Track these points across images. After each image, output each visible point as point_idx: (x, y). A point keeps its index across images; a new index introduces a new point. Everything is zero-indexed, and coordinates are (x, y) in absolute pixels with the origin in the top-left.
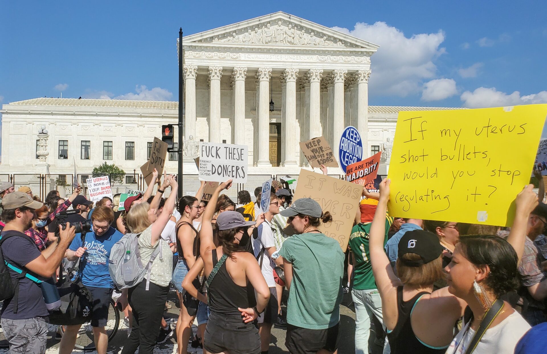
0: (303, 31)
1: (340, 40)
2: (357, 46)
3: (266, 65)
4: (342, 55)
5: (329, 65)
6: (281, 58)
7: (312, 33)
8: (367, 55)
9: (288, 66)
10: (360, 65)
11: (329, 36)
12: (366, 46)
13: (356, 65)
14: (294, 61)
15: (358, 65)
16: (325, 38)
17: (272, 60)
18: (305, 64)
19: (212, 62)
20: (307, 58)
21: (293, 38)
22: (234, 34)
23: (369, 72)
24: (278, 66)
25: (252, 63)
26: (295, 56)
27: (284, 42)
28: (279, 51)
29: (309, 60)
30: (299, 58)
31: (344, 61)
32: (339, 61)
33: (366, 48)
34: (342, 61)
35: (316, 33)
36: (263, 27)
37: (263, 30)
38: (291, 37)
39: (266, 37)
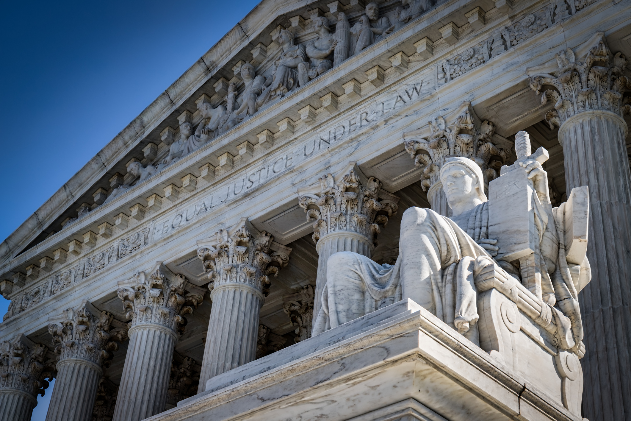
3: (228, 224)
6: (289, 163)
9: (313, 180)
19: (64, 301)
20: (395, 101)
21: (331, 56)
22: (134, 167)
26: (346, 124)
28: (278, 138)
29: (405, 102)
30: (361, 120)
31: (577, 10)
32: (553, 22)
34: (570, 13)
36: (231, 89)
37: (230, 96)
38: (324, 57)
39: (238, 114)
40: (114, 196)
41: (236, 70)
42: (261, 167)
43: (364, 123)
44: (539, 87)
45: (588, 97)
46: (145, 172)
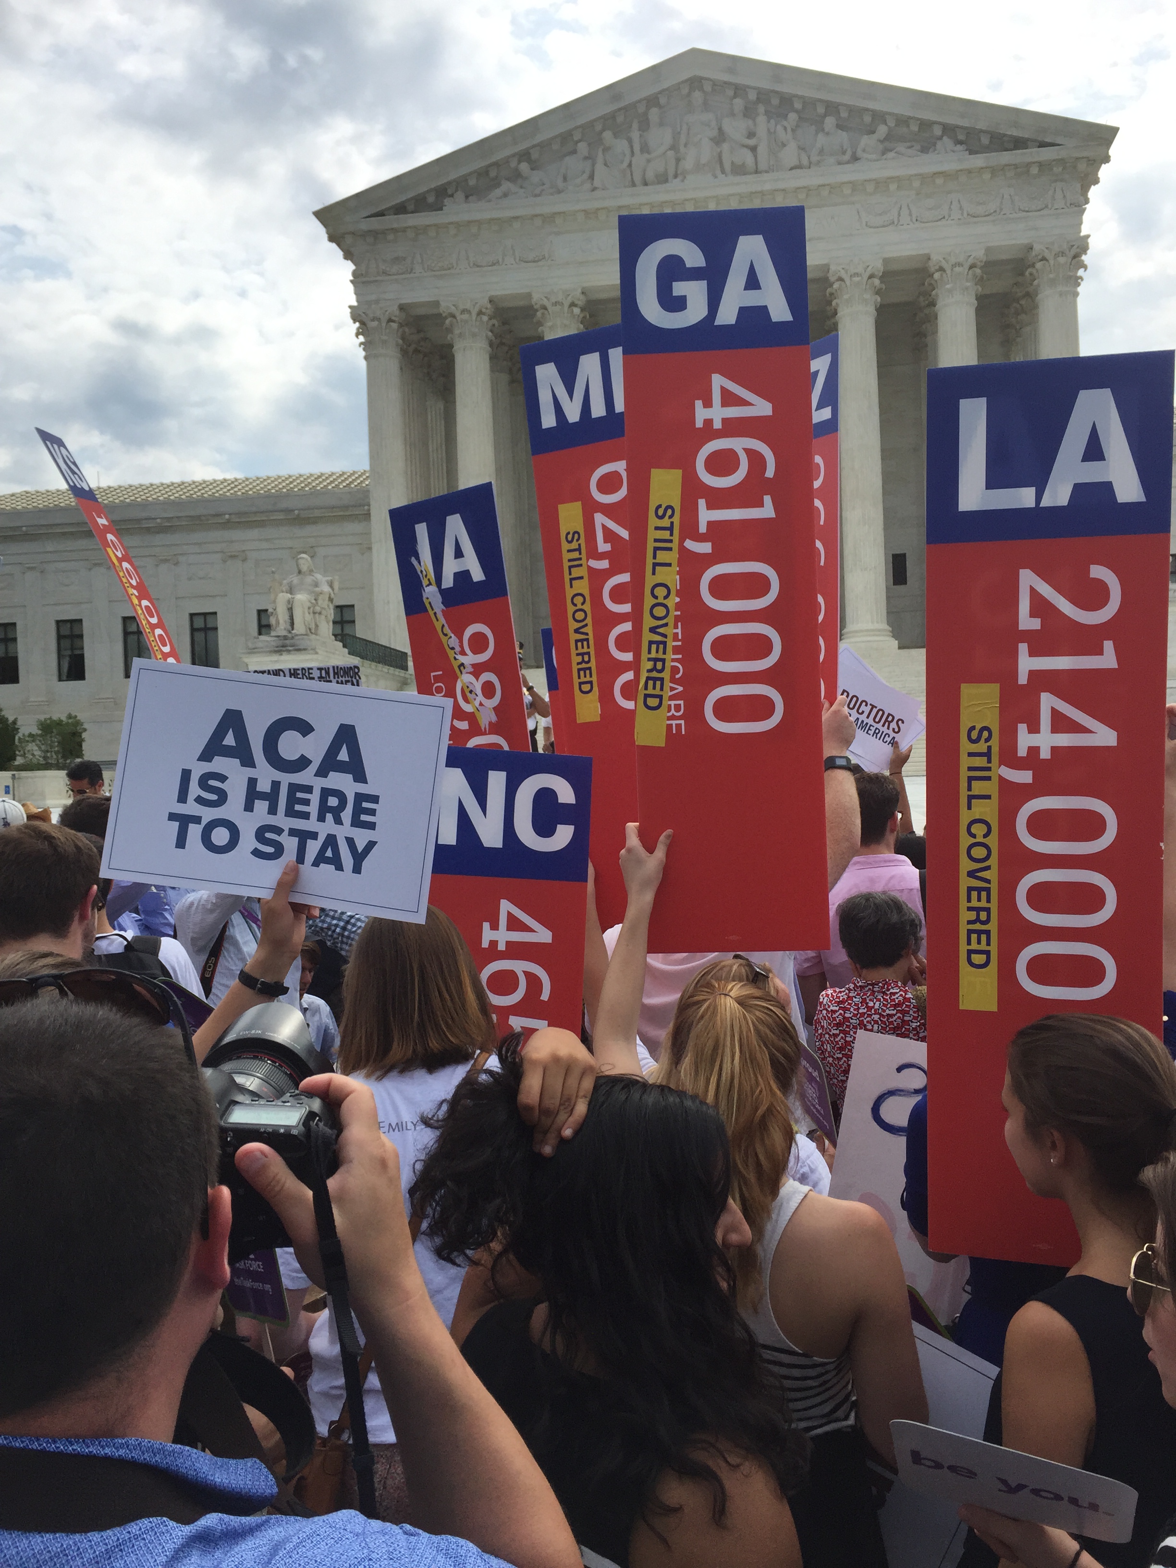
0: (793, 116)
1: (949, 130)
2: (1019, 143)
4: (959, 191)
5: (904, 237)
7: (830, 122)
8: (1067, 176)
10: (1041, 223)
11: (902, 121)
12: (1060, 140)
13: (1022, 226)
15: (1031, 224)
16: (882, 130)
20: (814, 222)
21: (753, 149)
22: (524, 167)
23: (1077, 243)
25: (599, 268)
27: (718, 172)
31: (968, 215)
32: (950, 216)
33: (1059, 145)
34: (962, 214)
35: (844, 114)
36: (635, 125)
37: (635, 135)
38: (746, 146)
39: (649, 161)
40: (505, 195)
44: (937, 267)
45: (967, 288)
46: (536, 177)
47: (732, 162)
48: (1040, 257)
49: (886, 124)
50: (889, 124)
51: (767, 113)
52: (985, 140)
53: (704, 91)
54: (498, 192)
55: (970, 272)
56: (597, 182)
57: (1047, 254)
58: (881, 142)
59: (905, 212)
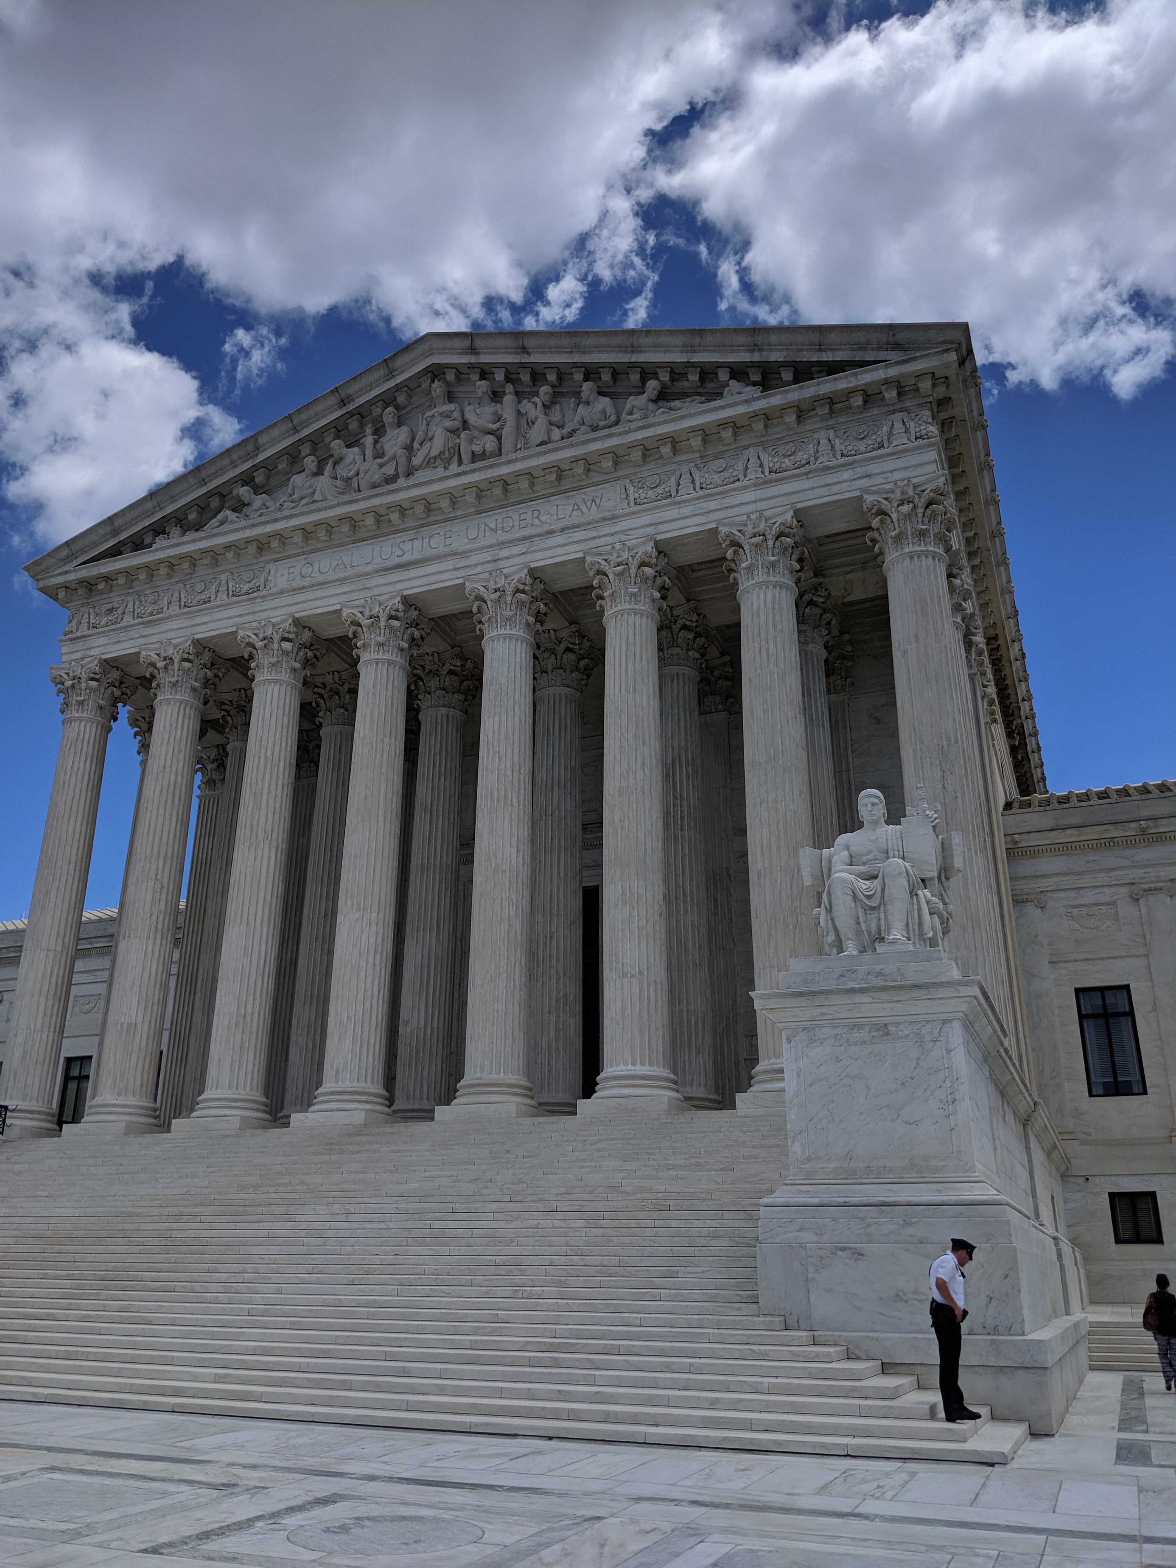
1: (738, 373)
2: (833, 371)
3: (376, 591)
4: (756, 445)
5: (686, 510)
6: (448, 542)
7: (587, 387)
8: (908, 404)
9: (479, 569)
10: (872, 468)
11: (677, 372)
12: (883, 355)
13: (846, 475)
14: (503, 537)
15: (860, 471)
17: (406, 558)
18: (559, 539)
19: (156, 629)
20: (571, 508)
21: (498, 433)
22: (244, 491)
23: (930, 487)
24: (432, 579)
25: (317, 594)
26: (516, 517)
27: (453, 463)
28: (435, 510)
29: (583, 513)
30: (533, 518)
31: (770, 472)
32: (745, 476)
33: (886, 361)
34: (763, 473)
35: (606, 377)
36: (369, 430)
37: (369, 440)
38: (491, 433)
39: (381, 466)
40: (222, 523)
41: (376, 411)
42: (413, 537)
43: (536, 522)
44: (727, 543)
45: (773, 565)
46: (258, 501)
47: (473, 452)
48: (874, 511)
49: (658, 379)
50: (661, 379)
51: (517, 394)
52: (787, 375)
53: (445, 380)
54: (214, 522)
55: (778, 544)
56: (318, 496)
57: (885, 506)
58: (655, 401)
59: (686, 480)
